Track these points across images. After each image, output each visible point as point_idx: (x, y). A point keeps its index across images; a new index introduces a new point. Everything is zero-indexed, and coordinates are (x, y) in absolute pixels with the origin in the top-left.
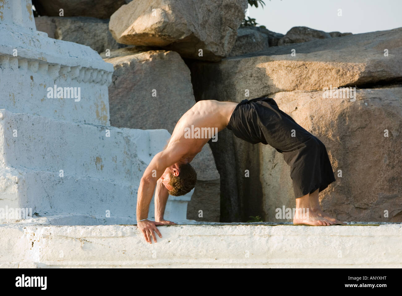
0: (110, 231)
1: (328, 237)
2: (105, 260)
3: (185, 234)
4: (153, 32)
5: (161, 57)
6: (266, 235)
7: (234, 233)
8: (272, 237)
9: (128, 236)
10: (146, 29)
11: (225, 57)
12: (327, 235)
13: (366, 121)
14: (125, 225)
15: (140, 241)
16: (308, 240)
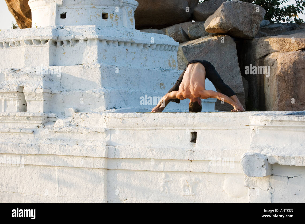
0: (132, 115)
2: (130, 127)
3: (161, 117)
8: (195, 118)
9: (139, 117)
10: (214, 26)
14: (138, 113)
15: (143, 120)
16: (209, 119)
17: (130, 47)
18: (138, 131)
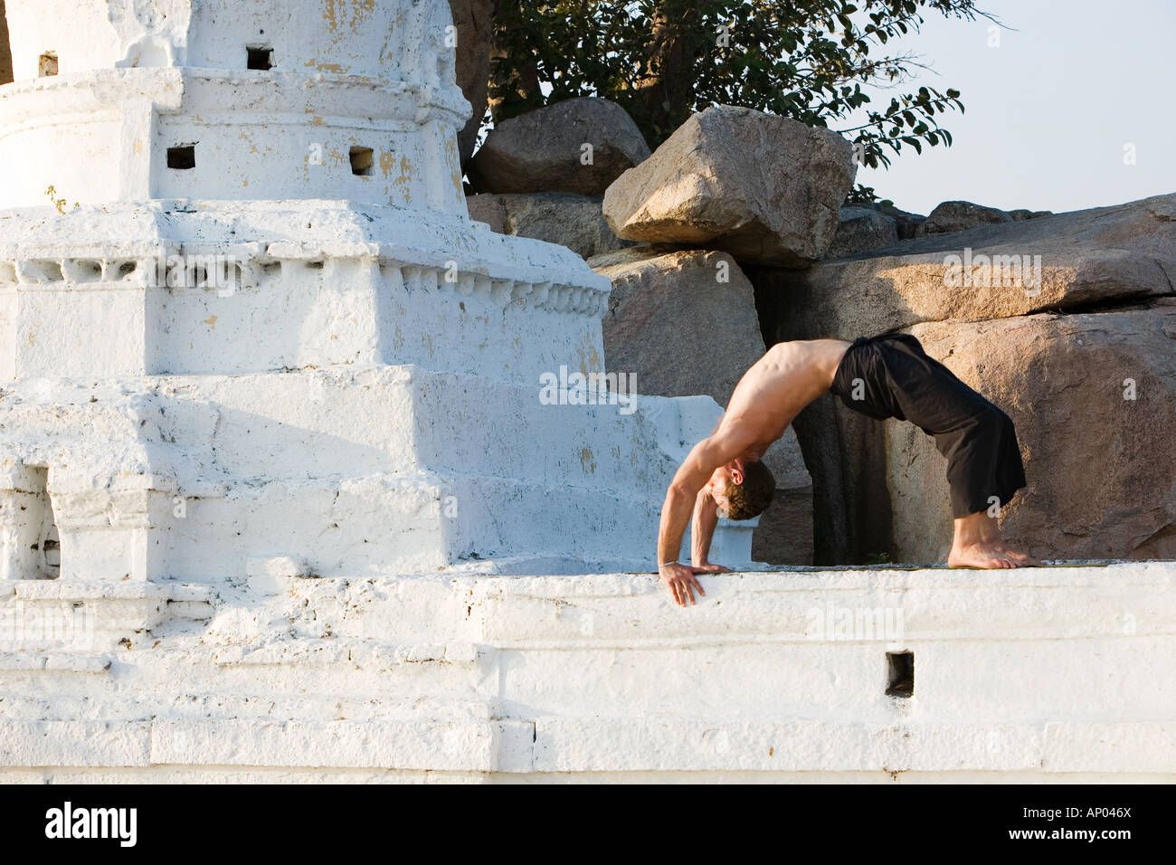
0: (609, 585)
1: (1014, 589)
2: (601, 638)
3: (747, 589)
4: (683, 217)
5: (699, 262)
6: (898, 588)
7: (838, 585)
8: (909, 592)
9: (642, 594)
10: (669, 212)
11: (817, 260)
12: (1011, 586)
13: (1079, 373)
14: (636, 574)
16: (975, 596)
18: (637, 652)
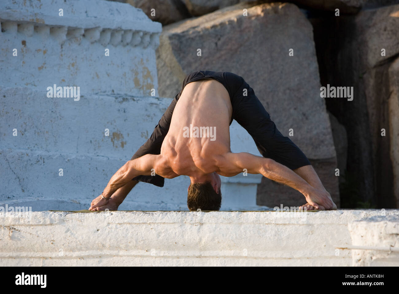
0: (38, 218)
1: (263, 225)
2: (34, 251)
3: (114, 222)
6: (198, 223)
7: (164, 221)
8: (204, 226)
9: (56, 224)
12: (262, 223)
14: (55, 211)
15: (68, 230)
16: (241, 229)
17: (32, 36)
18: (54, 260)
